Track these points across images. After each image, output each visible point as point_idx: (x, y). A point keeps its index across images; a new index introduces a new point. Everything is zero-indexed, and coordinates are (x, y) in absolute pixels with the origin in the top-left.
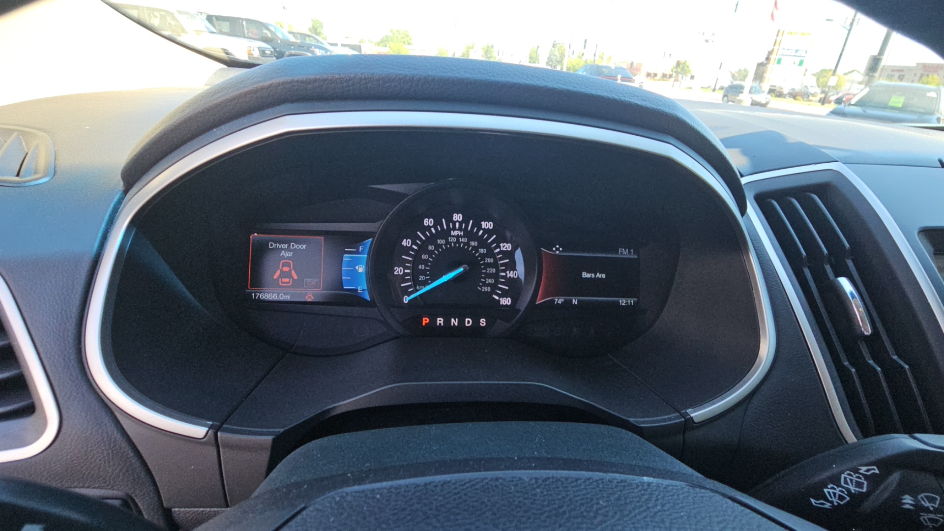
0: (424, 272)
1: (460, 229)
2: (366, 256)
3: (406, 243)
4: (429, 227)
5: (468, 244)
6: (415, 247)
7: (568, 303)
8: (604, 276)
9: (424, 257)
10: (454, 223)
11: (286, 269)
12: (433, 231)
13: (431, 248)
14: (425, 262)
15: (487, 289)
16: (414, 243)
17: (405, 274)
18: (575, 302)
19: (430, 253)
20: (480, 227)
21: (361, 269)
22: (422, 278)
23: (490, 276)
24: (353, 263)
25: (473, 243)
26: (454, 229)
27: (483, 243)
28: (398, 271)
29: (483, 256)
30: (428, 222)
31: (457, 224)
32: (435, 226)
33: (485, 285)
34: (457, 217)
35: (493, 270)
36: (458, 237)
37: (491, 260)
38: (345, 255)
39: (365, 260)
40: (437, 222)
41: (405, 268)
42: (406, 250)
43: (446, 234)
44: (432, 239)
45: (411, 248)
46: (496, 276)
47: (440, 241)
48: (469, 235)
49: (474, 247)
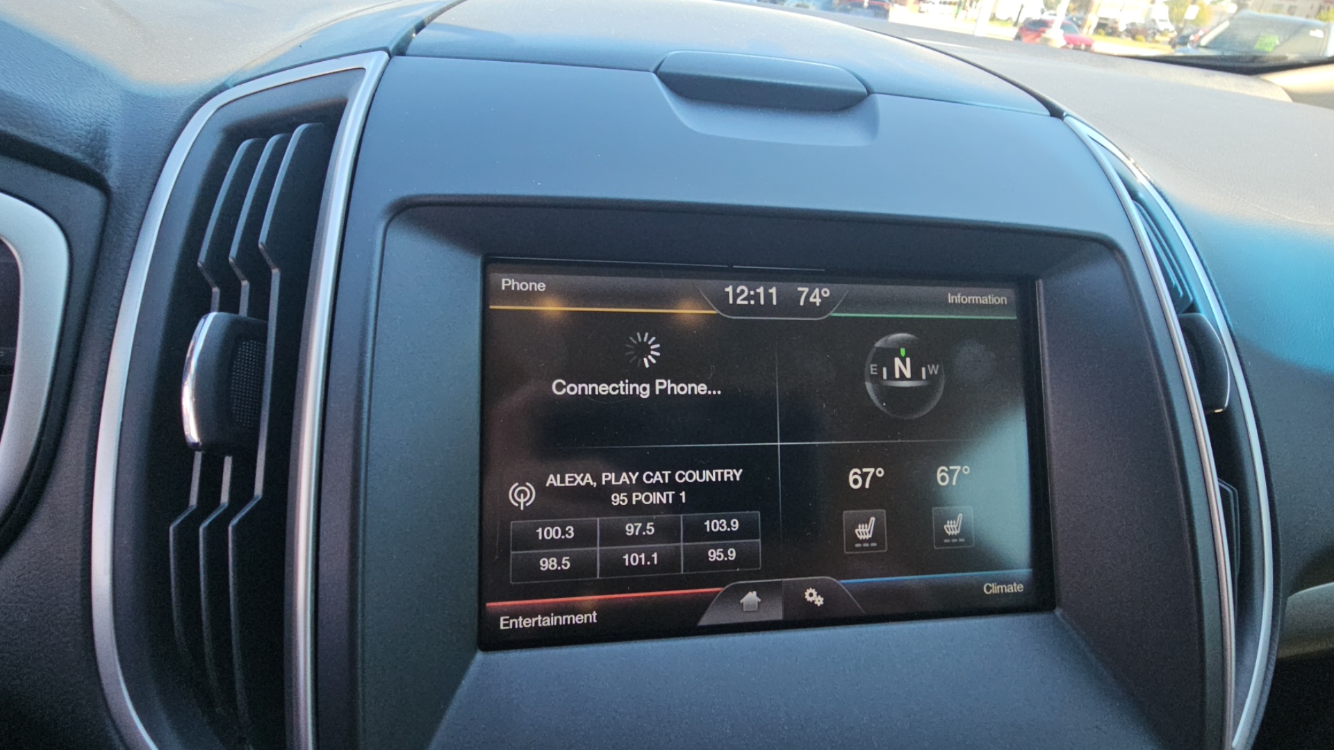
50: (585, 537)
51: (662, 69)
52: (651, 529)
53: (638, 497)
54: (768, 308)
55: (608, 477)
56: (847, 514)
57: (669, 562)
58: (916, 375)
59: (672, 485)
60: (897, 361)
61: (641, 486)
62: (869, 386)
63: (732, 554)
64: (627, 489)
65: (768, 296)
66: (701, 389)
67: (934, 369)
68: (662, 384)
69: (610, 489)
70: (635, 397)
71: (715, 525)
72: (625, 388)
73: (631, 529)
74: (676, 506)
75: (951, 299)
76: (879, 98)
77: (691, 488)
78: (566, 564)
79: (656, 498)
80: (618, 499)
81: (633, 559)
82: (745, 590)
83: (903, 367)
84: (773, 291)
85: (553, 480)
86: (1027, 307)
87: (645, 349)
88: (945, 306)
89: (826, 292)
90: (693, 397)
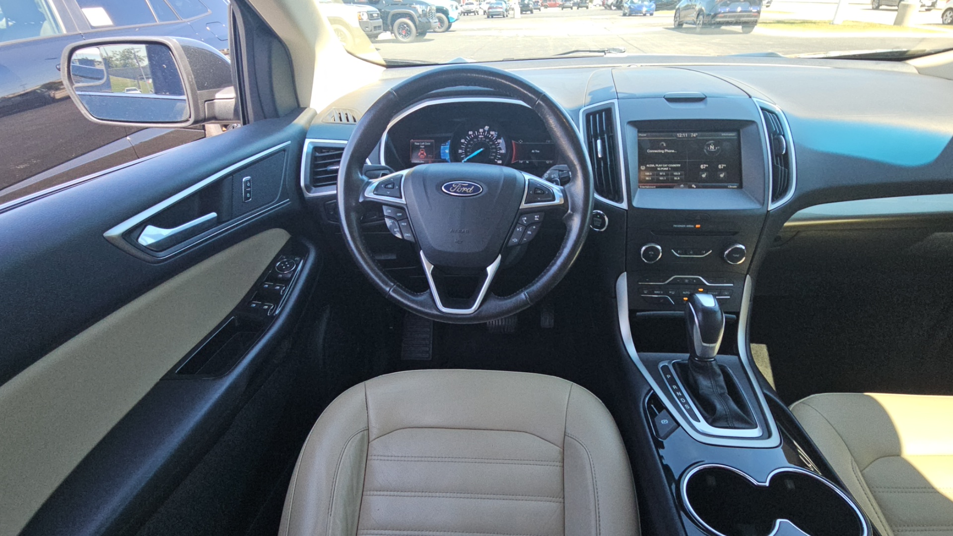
0: (469, 152)
1: (482, 135)
2: (448, 146)
3: (463, 141)
4: (471, 135)
5: (485, 141)
6: (466, 142)
7: (524, 163)
8: (538, 152)
9: (469, 146)
10: (480, 133)
11: (422, 152)
12: (472, 136)
13: (472, 142)
14: (470, 148)
15: (493, 158)
16: (465, 141)
17: (463, 152)
18: (527, 162)
19: (471, 144)
20: (490, 134)
21: (447, 151)
22: (468, 154)
23: (494, 152)
24: (445, 149)
25: (487, 140)
26: (480, 135)
27: (491, 140)
28: (460, 151)
29: (491, 145)
30: (471, 133)
31: (481, 133)
32: (473, 134)
33: (492, 156)
34: (481, 130)
35: (495, 150)
36: (481, 138)
37: (493, 146)
38: (442, 146)
39: (448, 148)
40: (474, 133)
41: (462, 150)
42: (463, 144)
43: (476, 137)
44: (472, 139)
45: (464, 143)
46: (496, 153)
47: (475, 140)
48: (486, 137)
49: (488, 142)
50: (653, 175)
51: (665, 97)
52: (664, 174)
53: (662, 169)
54: (685, 137)
55: (657, 165)
56: (701, 173)
57: (667, 179)
58: (715, 148)
59: (668, 167)
60: (711, 146)
61: (662, 167)
62: (705, 151)
63: (679, 178)
64: (660, 167)
65: (685, 135)
66: (673, 151)
67: (719, 148)
68: (666, 150)
69: (657, 167)
70: (661, 152)
71: (676, 173)
72: (660, 151)
73: (661, 174)
74: (669, 170)
75: (722, 135)
76: (708, 99)
77: (671, 167)
78: (650, 179)
79: (665, 169)
80: (659, 169)
81: (661, 178)
82: (681, 184)
83: (712, 147)
84: (686, 134)
85: (648, 166)
86: (739, 136)
87: (663, 144)
88: (721, 136)
89: (697, 134)
90: (672, 153)
